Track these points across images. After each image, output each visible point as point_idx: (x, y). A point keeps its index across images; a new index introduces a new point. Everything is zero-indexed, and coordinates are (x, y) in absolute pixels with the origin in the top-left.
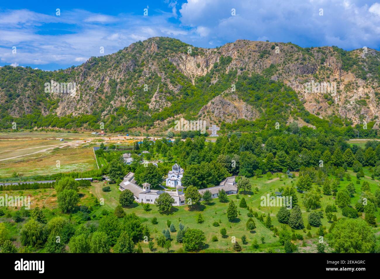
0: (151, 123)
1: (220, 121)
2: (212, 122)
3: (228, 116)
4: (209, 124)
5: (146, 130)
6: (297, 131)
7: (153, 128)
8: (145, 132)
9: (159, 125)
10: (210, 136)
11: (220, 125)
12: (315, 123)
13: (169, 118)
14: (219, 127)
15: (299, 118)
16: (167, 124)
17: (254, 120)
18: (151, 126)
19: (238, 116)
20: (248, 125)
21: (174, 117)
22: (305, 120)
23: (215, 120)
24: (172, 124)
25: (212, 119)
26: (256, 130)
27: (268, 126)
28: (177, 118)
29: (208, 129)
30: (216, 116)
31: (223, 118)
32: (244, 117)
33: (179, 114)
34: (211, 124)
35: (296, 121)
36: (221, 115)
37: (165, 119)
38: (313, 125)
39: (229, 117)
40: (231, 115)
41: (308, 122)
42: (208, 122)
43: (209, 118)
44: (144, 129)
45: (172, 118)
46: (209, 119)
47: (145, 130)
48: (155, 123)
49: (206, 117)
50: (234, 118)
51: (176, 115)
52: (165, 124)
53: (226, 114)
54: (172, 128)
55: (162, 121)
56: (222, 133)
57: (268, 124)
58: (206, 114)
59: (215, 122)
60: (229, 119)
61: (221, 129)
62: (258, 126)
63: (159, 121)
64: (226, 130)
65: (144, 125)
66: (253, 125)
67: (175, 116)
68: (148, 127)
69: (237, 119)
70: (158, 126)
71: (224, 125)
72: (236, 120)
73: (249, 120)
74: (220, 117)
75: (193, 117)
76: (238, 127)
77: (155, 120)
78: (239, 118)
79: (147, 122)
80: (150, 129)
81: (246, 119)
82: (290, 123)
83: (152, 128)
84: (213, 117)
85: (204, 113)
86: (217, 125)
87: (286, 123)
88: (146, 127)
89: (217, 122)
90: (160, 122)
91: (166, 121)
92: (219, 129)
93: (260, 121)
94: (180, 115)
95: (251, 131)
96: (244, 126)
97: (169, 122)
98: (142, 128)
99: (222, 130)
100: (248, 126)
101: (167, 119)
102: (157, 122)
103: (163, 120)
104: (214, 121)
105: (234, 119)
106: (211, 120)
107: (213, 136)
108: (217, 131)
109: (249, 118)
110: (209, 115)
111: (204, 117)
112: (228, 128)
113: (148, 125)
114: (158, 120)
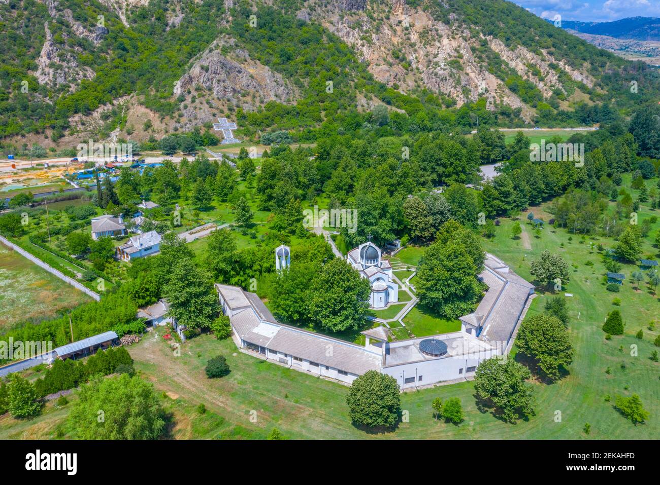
0: (60, 122)
1: (230, 109)
2: (215, 111)
3: (244, 96)
4: (212, 118)
5: (54, 141)
6: (386, 122)
7: (72, 134)
8: (53, 145)
9: (83, 124)
10: (223, 142)
11: (235, 118)
12: (402, 104)
13: (103, 106)
14: (233, 121)
15: (372, 95)
16: (101, 122)
17: (295, 104)
18: (64, 128)
19: (262, 96)
20: (288, 113)
21: (113, 105)
22: (383, 100)
23: (221, 107)
24: (114, 122)
25: (214, 105)
26: (309, 123)
27: (326, 116)
28: (119, 104)
29: (212, 127)
30: (218, 98)
31: (234, 102)
32: (274, 98)
33: (121, 97)
34: (214, 115)
35: (371, 103)
36: (230, 95)
37: (94, 111)
38: (398, 107)
39: (245, 99)
40: (248, 94)
41: (389, 103)
42: (207, 113)
43: (204, 102)
44: (47, 137)
45: (109, 106)
46: (207, 106)
47: (50, 139)
48: (70, 120)
49: (197, 101)
50: (258, 100)
51: (116, 98)
52: (96, 122)
53: (239, 92)
54: (118, 130)
55: (87, 116)
56: (246, 135)
57: (325, 110)
58: (194, 93)
59: (222, 112)
60: (247, 103)
61: (241, 126)
62: (308, 114)
63: (80, 114)
64: (251, 128)
65: (45, 128)
66: (298, 113)
67: (114, 102)
68: (55, 132)
69: (262, 102)
70: (80, 127)
71: (244, 117)
72: (263, 105)
73: (285, 104)
74: (229, 100)
75: (162, 100)
76: (273, 120)
77: (69, 114)
78: (265, 100)
79: (49, 119)
80: (64, 136)
81: (278, 102)
82: (363, 106)
83: (67, 133)
84: (213, 99)
85: (189, 92)
86: (228, 117)
87: (356, 106)
88: (49, 132)
89: (227, 112)
90: (84, 118)
91: (96, 115)
92: (235, 127)
93: (308, 105)
94: (124, 98)
95: (300, 126)
96: (282, 117)
97: (105, 117)
98: (42, 137)
99: (242, 128)
100: (289, 116)
101: (100, 110)
102: (77, 118)
103: (88, 111)
104: (217, 109)
105: (258, 104)
106: (211, 107)
107: (227, 143)
108: (234, 131)
109: (283, 98)
110: (203, 96)
111: (193, 102)
112: (255, 123)
113: (53, 127)
114: (76, 112)
